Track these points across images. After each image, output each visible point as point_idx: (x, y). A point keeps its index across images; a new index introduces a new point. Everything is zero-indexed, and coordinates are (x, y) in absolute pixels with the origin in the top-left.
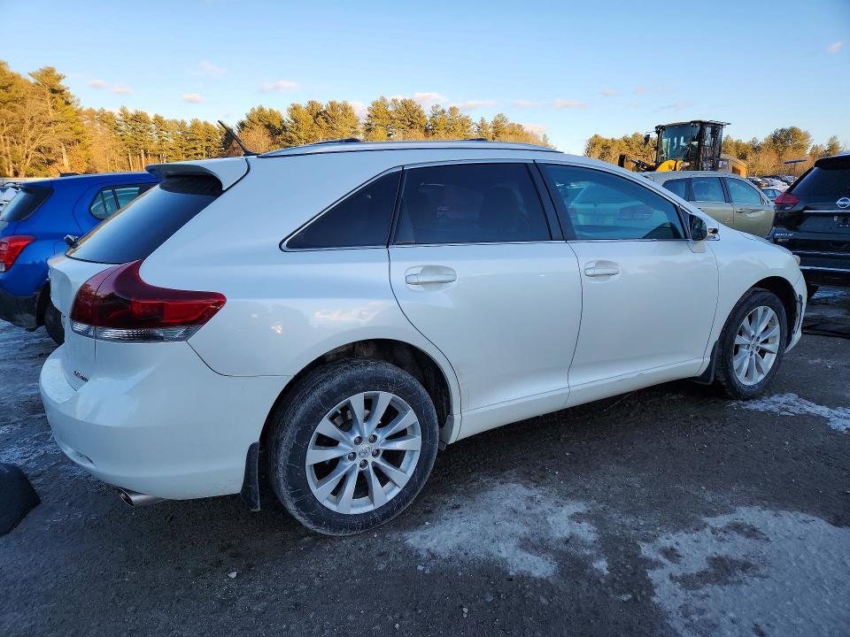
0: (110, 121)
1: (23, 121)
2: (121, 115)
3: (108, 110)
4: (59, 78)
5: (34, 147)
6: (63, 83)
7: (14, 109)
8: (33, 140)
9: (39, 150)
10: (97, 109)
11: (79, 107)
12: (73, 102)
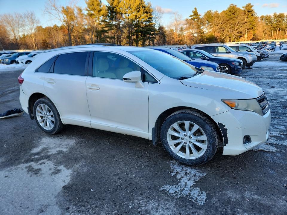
0: (269, 19)
1: (235, 24)
2: (273, 16)
3: (269, 15)
4: (252, 7)
5: (237, 32)
6: (253, 8)
7: (233, 20)
8: (237, 29)
9: (238, 33)
10: (265, 15)
11: (256, 16)
12: (255, 14)
